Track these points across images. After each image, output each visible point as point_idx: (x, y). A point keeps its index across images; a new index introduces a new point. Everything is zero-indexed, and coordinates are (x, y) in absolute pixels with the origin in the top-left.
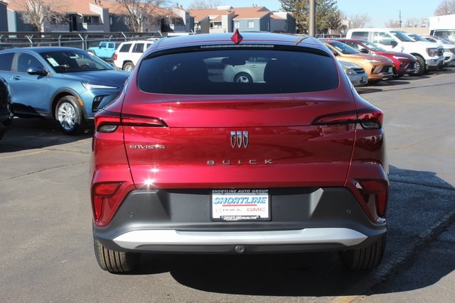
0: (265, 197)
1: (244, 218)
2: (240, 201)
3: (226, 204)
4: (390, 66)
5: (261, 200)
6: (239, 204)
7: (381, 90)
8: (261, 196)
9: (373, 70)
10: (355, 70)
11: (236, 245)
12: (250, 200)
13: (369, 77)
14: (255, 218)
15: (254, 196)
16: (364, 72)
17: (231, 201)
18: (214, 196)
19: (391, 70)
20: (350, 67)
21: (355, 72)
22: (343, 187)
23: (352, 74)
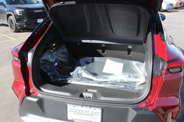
2: (84, 112)
3: (75, 113)
4: (183, 3)
5: (97, 113)
6: (83, 114)
7: (178, 11)
9: (176, 4)
10: (170, 4)
12: (90, 113)
13: (175, 7)
16: (173, 5)
17: (78, 111)
19: (183, 4)
20: (168, 3)
21: (170, 5)
23: (169, 6)
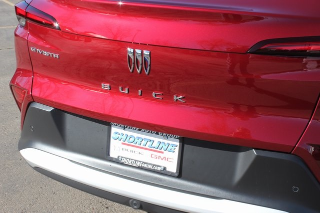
0: (174, 144)
1: (145, 165)
2: (144, 142)
3: (126, 142)
5: (170, 147)
6: (142, 146)
8: (171, 142)
11: (130, 199)
12: (156, 144)
14: (159, 169)
15: (162, 140)
17: (132, 140)
18: (114, 130)
22: (290, 153)
